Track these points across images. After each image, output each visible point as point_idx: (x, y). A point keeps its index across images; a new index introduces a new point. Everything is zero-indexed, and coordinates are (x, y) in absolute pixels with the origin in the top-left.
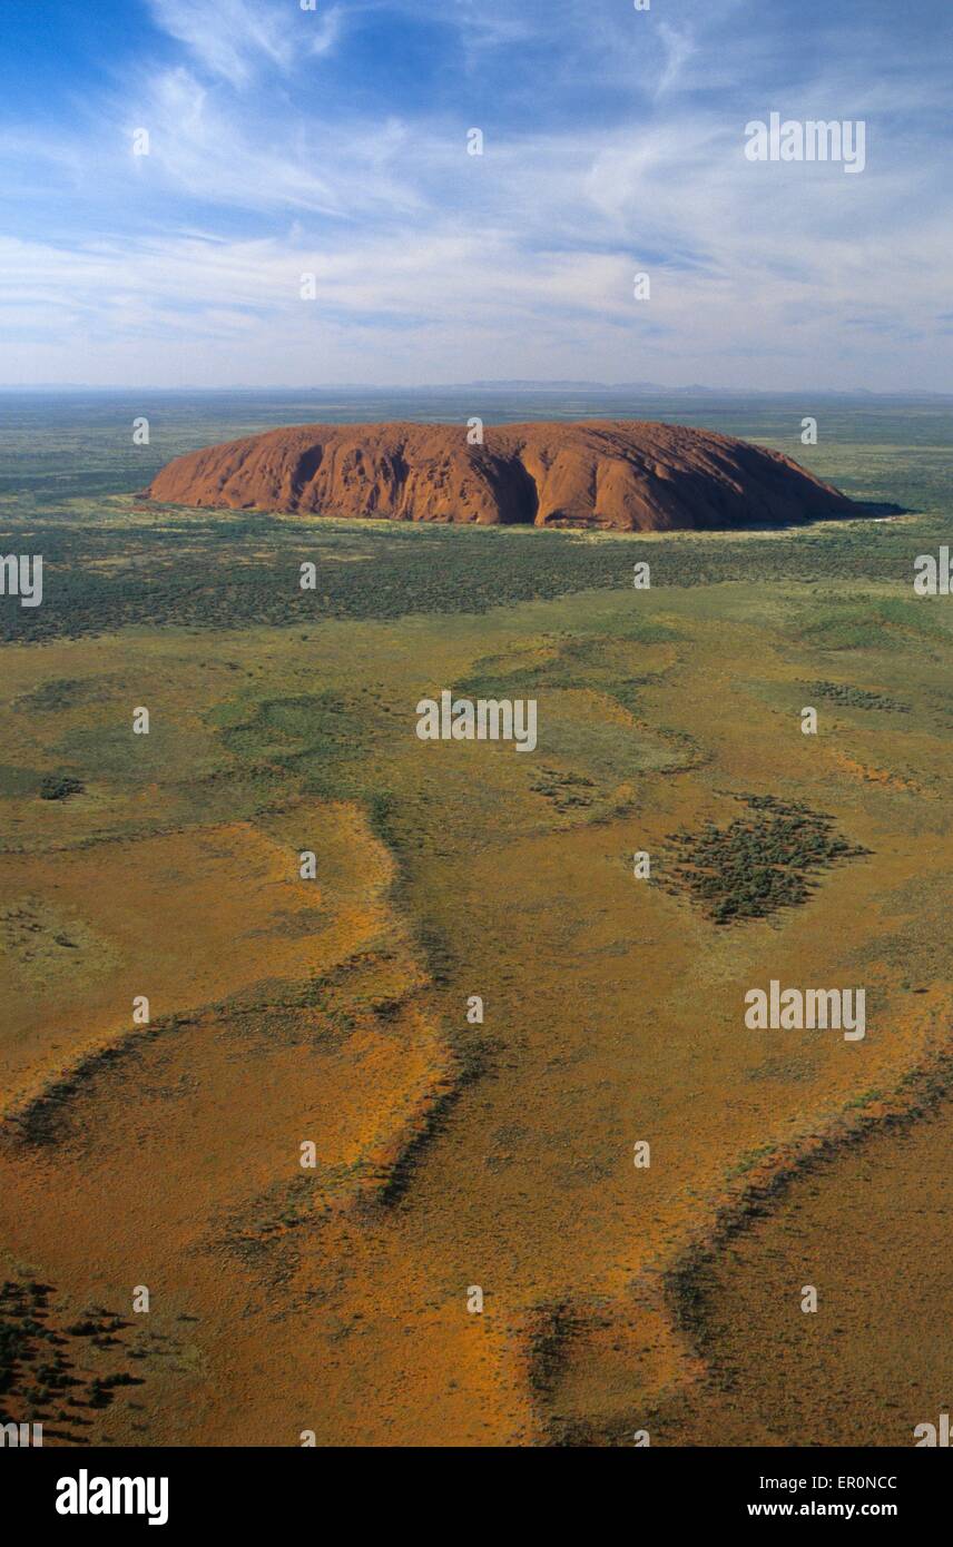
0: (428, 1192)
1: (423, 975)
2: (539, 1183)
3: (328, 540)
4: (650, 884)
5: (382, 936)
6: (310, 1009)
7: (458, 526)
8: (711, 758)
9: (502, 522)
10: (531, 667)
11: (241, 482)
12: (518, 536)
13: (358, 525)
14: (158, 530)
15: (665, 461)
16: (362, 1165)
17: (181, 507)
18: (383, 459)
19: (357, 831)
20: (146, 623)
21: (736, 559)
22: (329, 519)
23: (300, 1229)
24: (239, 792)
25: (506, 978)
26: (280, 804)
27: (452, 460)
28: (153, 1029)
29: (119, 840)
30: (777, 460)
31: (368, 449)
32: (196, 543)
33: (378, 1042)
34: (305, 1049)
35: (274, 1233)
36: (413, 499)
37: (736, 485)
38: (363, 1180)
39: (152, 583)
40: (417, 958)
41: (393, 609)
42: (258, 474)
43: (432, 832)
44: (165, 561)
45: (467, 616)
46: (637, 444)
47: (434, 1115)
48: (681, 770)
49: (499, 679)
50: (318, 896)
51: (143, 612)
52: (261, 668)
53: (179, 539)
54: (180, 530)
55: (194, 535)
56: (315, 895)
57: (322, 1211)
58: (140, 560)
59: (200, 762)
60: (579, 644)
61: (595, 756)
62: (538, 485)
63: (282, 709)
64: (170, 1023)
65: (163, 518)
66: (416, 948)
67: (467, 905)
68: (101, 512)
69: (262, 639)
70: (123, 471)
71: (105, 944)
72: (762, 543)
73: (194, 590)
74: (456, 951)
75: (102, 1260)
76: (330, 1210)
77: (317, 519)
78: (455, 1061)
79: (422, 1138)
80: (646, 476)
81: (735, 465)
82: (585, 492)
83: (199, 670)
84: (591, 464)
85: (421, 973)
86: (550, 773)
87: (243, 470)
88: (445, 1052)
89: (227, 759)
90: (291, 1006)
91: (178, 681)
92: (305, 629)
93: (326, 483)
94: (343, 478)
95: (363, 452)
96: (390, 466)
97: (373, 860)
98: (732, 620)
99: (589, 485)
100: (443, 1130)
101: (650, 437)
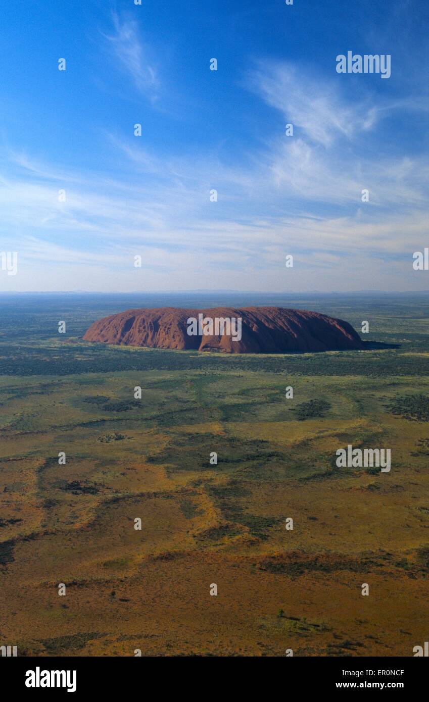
7: (171, 350)
9: (184, 349)
11: (106, 331)
13: (139, 349)
18: (150, 323)
27: (172, 323)
31: (146, 318)
36: (158, 339)
37: (295, 335)
93: (133, 332)
94: (138, 330)
96: (153, 325)
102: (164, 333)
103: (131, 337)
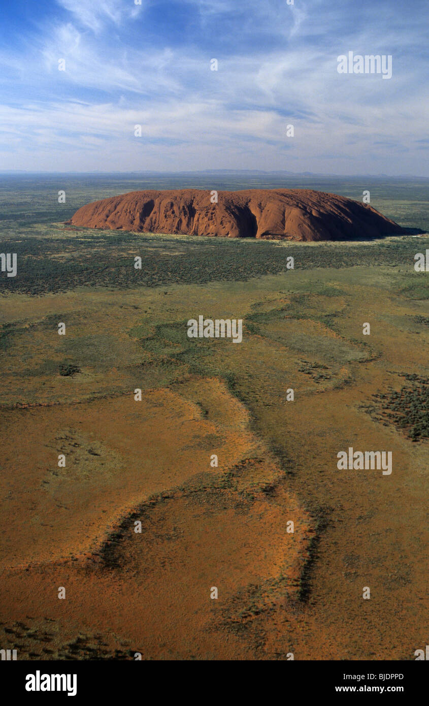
0: (321, 593)
1: (281, 471)
2: (375, 587)
3: (161, 245)
4: (373, 421)
5: (254, 450)
6: (229, 490)
7: (220, 238)
8: (380, 355)
9: (240, 237)
10: (279, 308)
11: (115, 217)
12: (249, 244)
13: (173, 237)
14: (80, 239)
15: (316, 208)
16: (284, 579)
17: (87, 229)
18: (183, 207)
19: (223, 393)
20: (87, 285)
21: (357, 255)
22: (159, 235)
23: (262, 616)
24: (157, 373)
25: (321, 472)
26: (180, 378)
27: (217, 207)
28: (152, 501)
29: (105, 397)
30: (366, 208)
31: (176, 201)
32: (99, 246)
33: (268, 508)
34: (231, 512)
35: (249, 619)
36: (198, 225)
37: (349, 219)
38: (287, 588)
39: (84, 265)
40: (275, 462)
41: (203, 279)
42: (123, 214)
43: (258, 393)
44: (87, 255)
45: (239, 282)
46: (302, 200)
47: (311, 549)
48: (367, 361)
49: (266, 314)
50: (213, 428)
51: (84, 280)
52: (150, 308)
53: (91, 244)
54: (90, 240)
55: (97, 242)
56: (212, 427)
57: (271, 606)
58: (76, 254)
59: (133, 357)
60: (298, 297)
61: (324, 354)
62: (257, 219)
63: (166, 329)
64: (160, 498)
65: (80, 234)
66: (273, 456)
67: (289, 432)
68: (50, 231)
69: (145, 294)
70: (55, 211)
71: (113, 454)
72: (365, 247)
73: (105, 269)
74: (292, 457)
75: (162, 635)
76: (275, 605)
77: (153, 235)
78: (311, 519)
79: (310, 562)
80: (309, 215)
81: (348, 210)
82: (280, 223)
83: (120, 309)
84: (282, 209)
85: (279, 470)
86: (305, 362)
87: (116, 211)
88: (305, 514)
89: (147, 356)
90: (218, 488)
91: (111, 315)
92: (163, 289)
93: (156, 218)
94: (164, 215)
95: (174, 203)
96: (187, 210)
97: (235, 408)
98: (366, 285)
99: (281, 219)
100: (318, 557)
101: (308, 197)
102: (206, 219)
103: (155, 223)
